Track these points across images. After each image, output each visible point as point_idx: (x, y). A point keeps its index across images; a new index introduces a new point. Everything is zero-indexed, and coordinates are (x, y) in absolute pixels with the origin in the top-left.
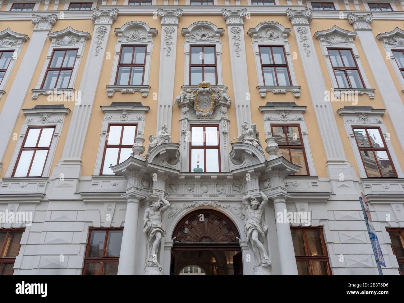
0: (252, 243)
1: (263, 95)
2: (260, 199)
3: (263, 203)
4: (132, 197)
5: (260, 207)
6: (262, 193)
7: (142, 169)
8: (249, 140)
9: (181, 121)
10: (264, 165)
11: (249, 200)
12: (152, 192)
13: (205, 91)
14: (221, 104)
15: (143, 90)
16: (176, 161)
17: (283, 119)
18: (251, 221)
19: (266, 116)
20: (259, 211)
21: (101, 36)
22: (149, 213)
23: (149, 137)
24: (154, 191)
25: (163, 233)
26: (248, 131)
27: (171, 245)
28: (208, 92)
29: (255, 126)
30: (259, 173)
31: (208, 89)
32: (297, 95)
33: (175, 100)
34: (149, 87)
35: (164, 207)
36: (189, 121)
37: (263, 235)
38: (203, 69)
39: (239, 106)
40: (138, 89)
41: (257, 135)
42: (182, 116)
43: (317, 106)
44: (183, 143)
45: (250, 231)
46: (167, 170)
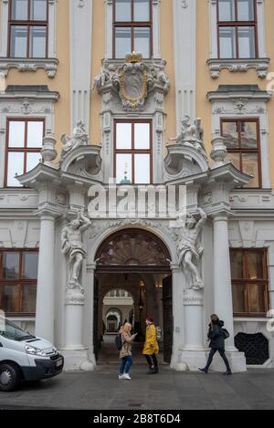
0: (185, 265)
1: (215, 74)
2: (197, 217)
3: (200, 221)
4: (46, 213)
5: (196, 226)
6: (200, 209)
7: (55, 180)
8: (190, 141)
9: (102, 114)
10: (205, 175)
12: (69, 208)
13: (134, 67)
14: (157, 88)
15: (48, 66)
16: (97, 169)
17: (239, 111)
18: (184, 242)
19: (216, 106)
20: (195, 231)
22: (67, 232)
23: (61, 138)
24: (71, 207)
25: (84, 254)
26: (189, 129)
27: (94, 267)
28: (138, 69)
29: (199, 121)
30: (199, 186)
31: (138, 64)
32: (262, 74)
33: (93, 82)
34: (56, 61)
35: (85, 225)
36: (112, 114)
37: (198, 257)
38: (132, 31)
39: (180, 92)
40: (41, 65)
41: (201, 134)
42: (104, 108)
44: (106, 146)
45: (183, 252)
46: (86, 181)
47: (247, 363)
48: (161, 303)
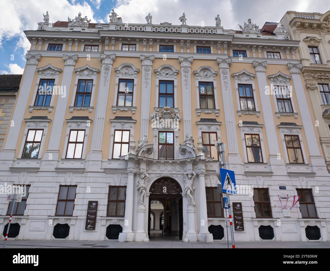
0: (187, 195)
1: (199, 114)
2: (192, 175)
3: (193, 176)
4: (131, 172)
5: (192, 178)
6: (193, 171)
7: (135, 159)
8: (189, 144)
9: (154, 129)
10: (195, 158)
11: (187, 175)
13: (167, 112)
15: (133, 109)
16: (151, 151)
17: (209, 129)
18: (187, 185)
19: (200, 126)
20: (191, 180)
21: (107, 72)
22: (139, 180)
23: (138, 141)
24: (141, 170)
25: (145, 189)
26: (189, 139)
27: (149, 195)
29: (192, 137)
30: (192, 162)
31: (169, 111)
32: (217, 115)
33: (151, 117)
34: (136, 108)
35: (146, 177)
36: (158, 129)
37: (193, 191)
38: (166, 97)
39: (185, 121)
40: (130, 109)
41: (193, 141)
43: (227, 122)
44: (155, 143)
45: (186, 190)
46: (147, 159)
47: (214, 239)
48: (178, 211)
